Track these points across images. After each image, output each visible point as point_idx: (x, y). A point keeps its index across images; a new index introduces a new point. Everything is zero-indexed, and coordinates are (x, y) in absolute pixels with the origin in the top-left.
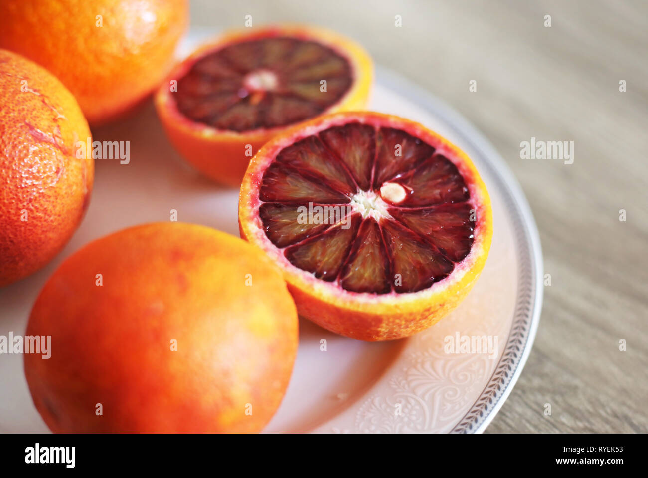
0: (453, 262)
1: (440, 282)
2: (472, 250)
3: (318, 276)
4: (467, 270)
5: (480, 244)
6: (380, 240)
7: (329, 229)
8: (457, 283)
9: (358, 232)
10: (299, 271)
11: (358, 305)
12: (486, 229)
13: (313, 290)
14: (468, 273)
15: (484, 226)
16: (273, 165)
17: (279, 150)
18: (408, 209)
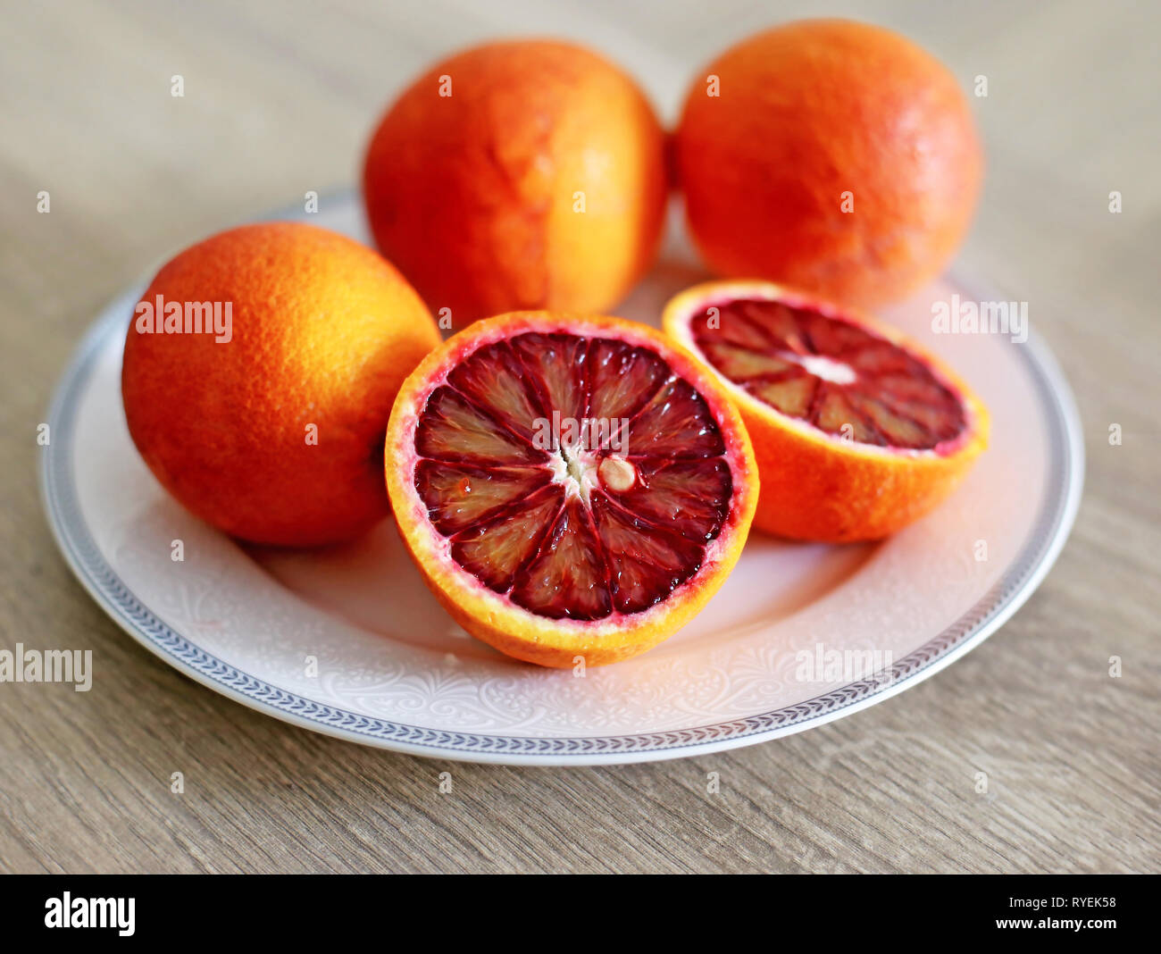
0: (614, 608)
1: (576, 622)
2: (652, 611)
3: (433, 517)
4: (623, 629)
5: (668, 609)
6: (548, 523)
7: (496, 468)
8: (596, 637)
9: (530, 494)
10: (417, 496)
11: (451, 584)
12: (694, 596)
13: (412, 530)
14: (620, 633)
15: (697, 591)
16: (500, 345)
17: (526, 330)
18: (620, 506)
